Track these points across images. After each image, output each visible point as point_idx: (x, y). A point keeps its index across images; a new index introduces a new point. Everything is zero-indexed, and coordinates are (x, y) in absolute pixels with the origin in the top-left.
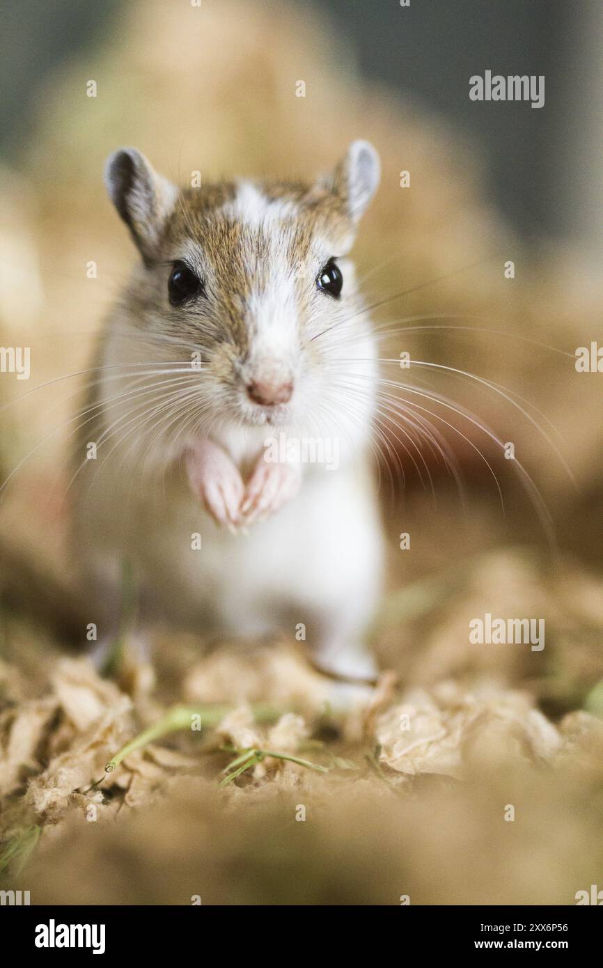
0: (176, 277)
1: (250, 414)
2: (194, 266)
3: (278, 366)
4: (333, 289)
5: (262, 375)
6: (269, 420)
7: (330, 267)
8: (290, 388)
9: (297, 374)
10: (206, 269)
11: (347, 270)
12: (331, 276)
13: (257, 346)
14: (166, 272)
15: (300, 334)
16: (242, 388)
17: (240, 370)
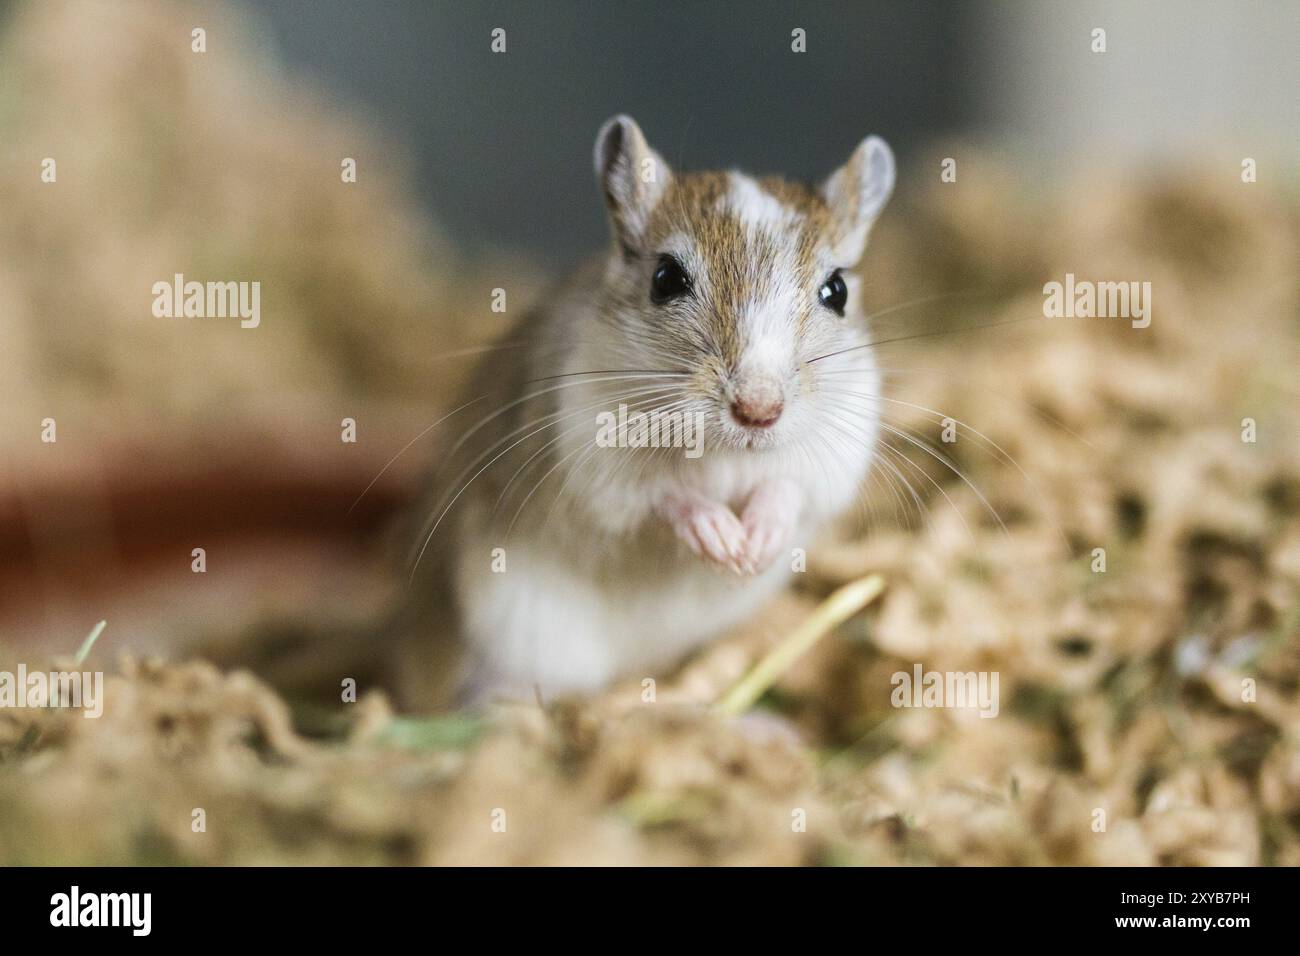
0: (660, 275)
1: (731, 435)
2: (684, 261)
3: (768, 385)
4: (836, 302)
5: (749, 393)
6: (750, 444)
7: (835, 280)
8: (778, 410)
9: (788, 396)
10: (698, 265)
11: (853, 285)
12: (832, 288)
13: (749, 359)
14: (649, 267)
15: (796, 353)
16: (726, 405)
17: (727, 386)
